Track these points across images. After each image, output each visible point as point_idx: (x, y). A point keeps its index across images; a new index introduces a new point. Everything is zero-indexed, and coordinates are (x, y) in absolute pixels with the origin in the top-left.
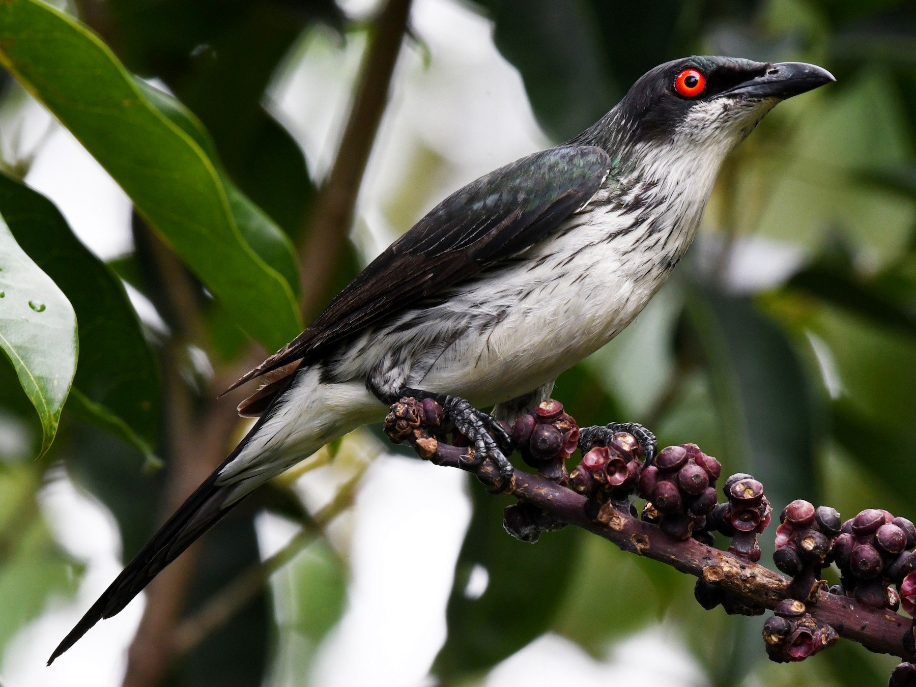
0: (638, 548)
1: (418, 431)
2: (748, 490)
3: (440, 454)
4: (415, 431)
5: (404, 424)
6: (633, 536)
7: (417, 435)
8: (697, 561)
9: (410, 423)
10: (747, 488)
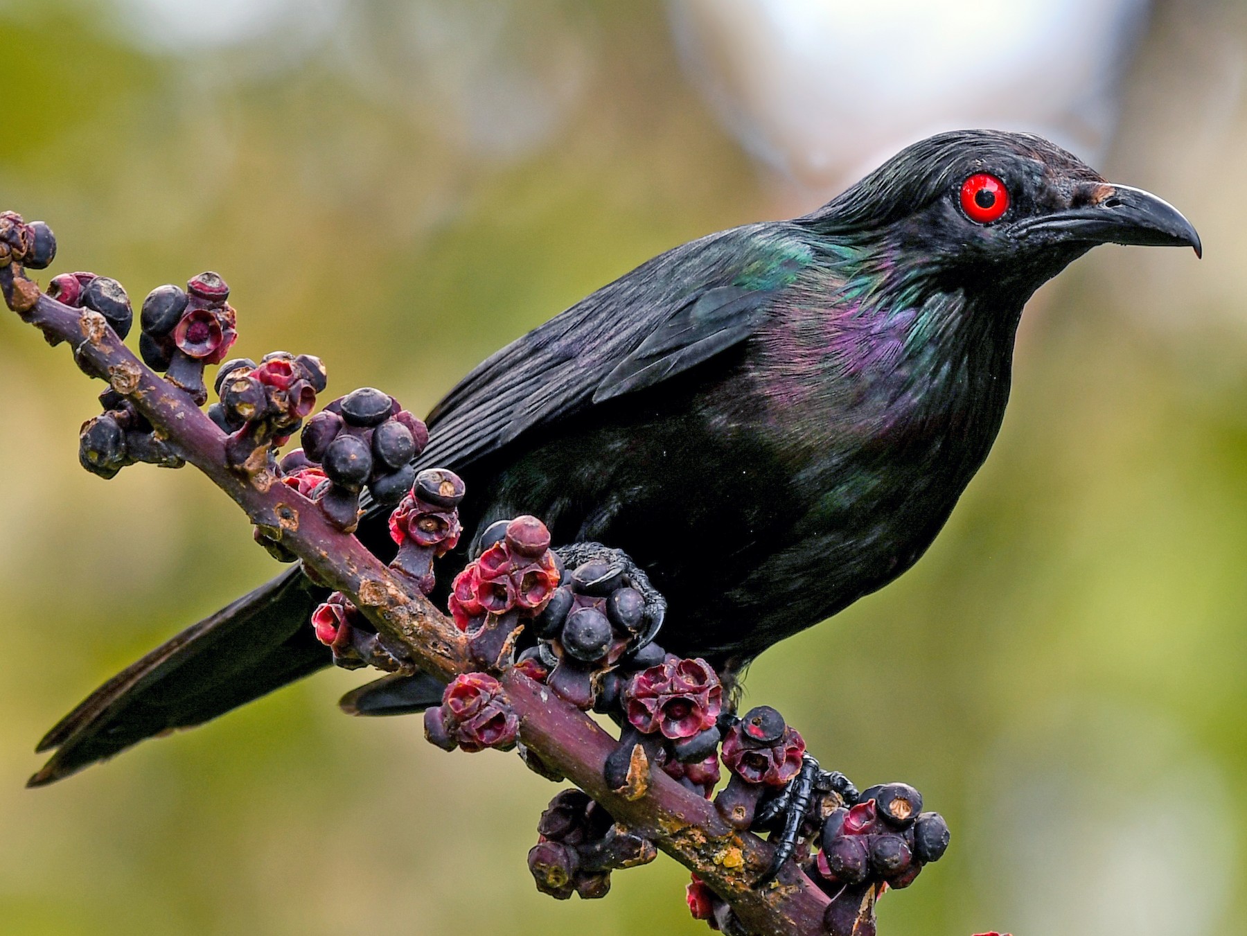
0: (281, 526)
1: (18, 266)
2: (446, 484)
3: (40, 308)
4: (14, 264)
5: (5, 250)
6: (278, 506)
7: (14, 271)
8: (356, 568)
9: (14, 249)
10: (445, 481)
